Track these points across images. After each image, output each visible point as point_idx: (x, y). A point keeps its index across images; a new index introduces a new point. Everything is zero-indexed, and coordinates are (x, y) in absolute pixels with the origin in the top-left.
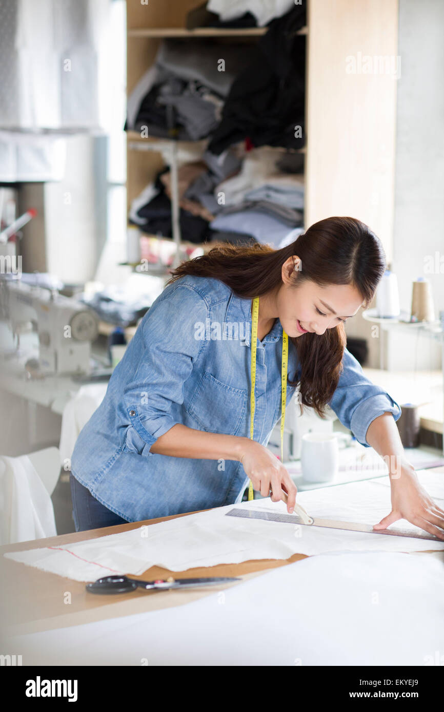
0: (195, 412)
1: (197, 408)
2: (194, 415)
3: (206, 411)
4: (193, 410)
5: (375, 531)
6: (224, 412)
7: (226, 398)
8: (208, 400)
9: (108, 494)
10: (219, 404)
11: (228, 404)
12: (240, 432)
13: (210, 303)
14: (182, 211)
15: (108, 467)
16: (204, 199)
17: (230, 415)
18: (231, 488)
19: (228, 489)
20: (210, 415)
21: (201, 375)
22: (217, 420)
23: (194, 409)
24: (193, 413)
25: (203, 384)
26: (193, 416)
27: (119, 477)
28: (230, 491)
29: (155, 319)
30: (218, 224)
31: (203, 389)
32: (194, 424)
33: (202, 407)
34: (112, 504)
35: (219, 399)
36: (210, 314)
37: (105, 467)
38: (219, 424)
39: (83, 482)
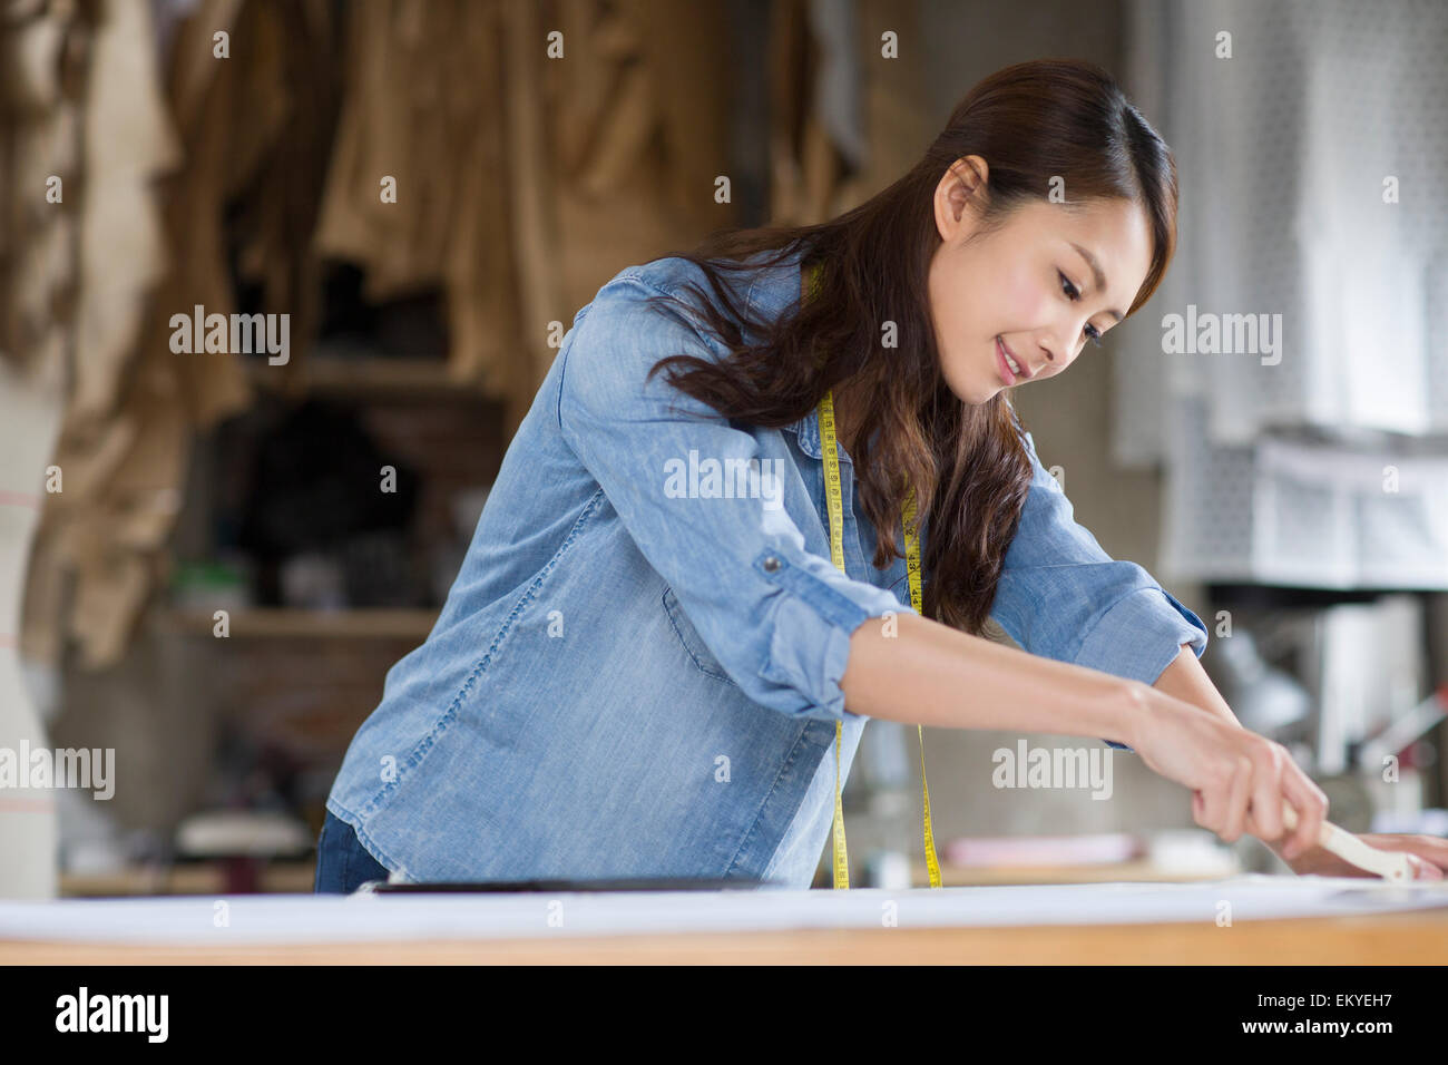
9: (401, 837)
27: (439, 795)
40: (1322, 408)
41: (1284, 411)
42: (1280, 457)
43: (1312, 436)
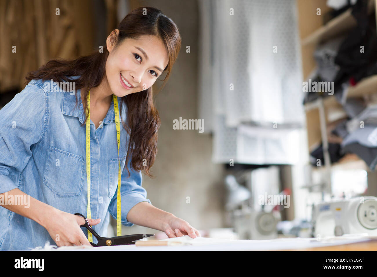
3: (56, 179)
21: (48, 150)
24: (47, 182)
25: (51, 157)
26: (47, 185)
32: (49, 192)
33: (53, 177)
40: (256, 117)
41: (246, 118)
42: (245, 130)
43: (253, 124)
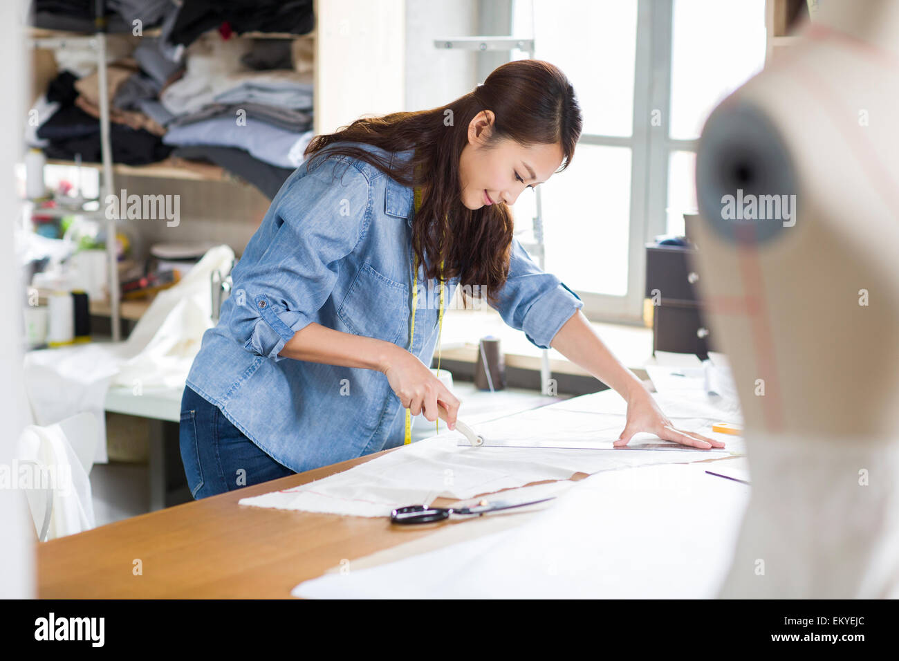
0: (348, 315)
1: (350, 310)
2: (346, 317)
3: (362, 312)
4: (345, 311)
5: (617, 447)
6: (386, 314)
7: (388, 296)
8: (366, 298)
9: (243, 413)
10: (379, 303)
11: (391, 303)
12: (402, 339)
13: (370, 176)
14: (113, 126)
15: (245, 378)
16: (147, 108)
17: (392, 318)
18: (386, 410)
19: (382, 411)
20: (367, 317)
21: (357, 267)
22: (374, 325)
23: (347, 310)
24: (345, 315)
25: (361, 278)
26: (344, 318)
27: (258, 392)
28: (385, 413)
29: (295, 198)
30: (174, 136)
31: (361, 284)
32: (345, 328)
33: (357, 308)
34: (247, 426)
35: (379, 297)
36: (371, 190)
37: (241, 378)
38: (377, 329)
39: (210, 398)
